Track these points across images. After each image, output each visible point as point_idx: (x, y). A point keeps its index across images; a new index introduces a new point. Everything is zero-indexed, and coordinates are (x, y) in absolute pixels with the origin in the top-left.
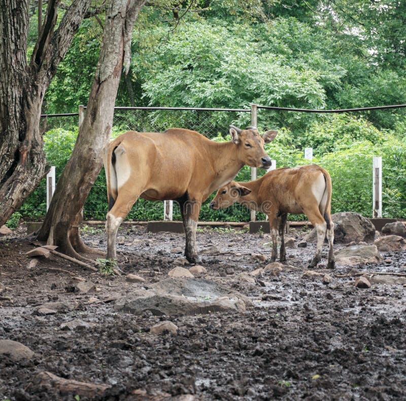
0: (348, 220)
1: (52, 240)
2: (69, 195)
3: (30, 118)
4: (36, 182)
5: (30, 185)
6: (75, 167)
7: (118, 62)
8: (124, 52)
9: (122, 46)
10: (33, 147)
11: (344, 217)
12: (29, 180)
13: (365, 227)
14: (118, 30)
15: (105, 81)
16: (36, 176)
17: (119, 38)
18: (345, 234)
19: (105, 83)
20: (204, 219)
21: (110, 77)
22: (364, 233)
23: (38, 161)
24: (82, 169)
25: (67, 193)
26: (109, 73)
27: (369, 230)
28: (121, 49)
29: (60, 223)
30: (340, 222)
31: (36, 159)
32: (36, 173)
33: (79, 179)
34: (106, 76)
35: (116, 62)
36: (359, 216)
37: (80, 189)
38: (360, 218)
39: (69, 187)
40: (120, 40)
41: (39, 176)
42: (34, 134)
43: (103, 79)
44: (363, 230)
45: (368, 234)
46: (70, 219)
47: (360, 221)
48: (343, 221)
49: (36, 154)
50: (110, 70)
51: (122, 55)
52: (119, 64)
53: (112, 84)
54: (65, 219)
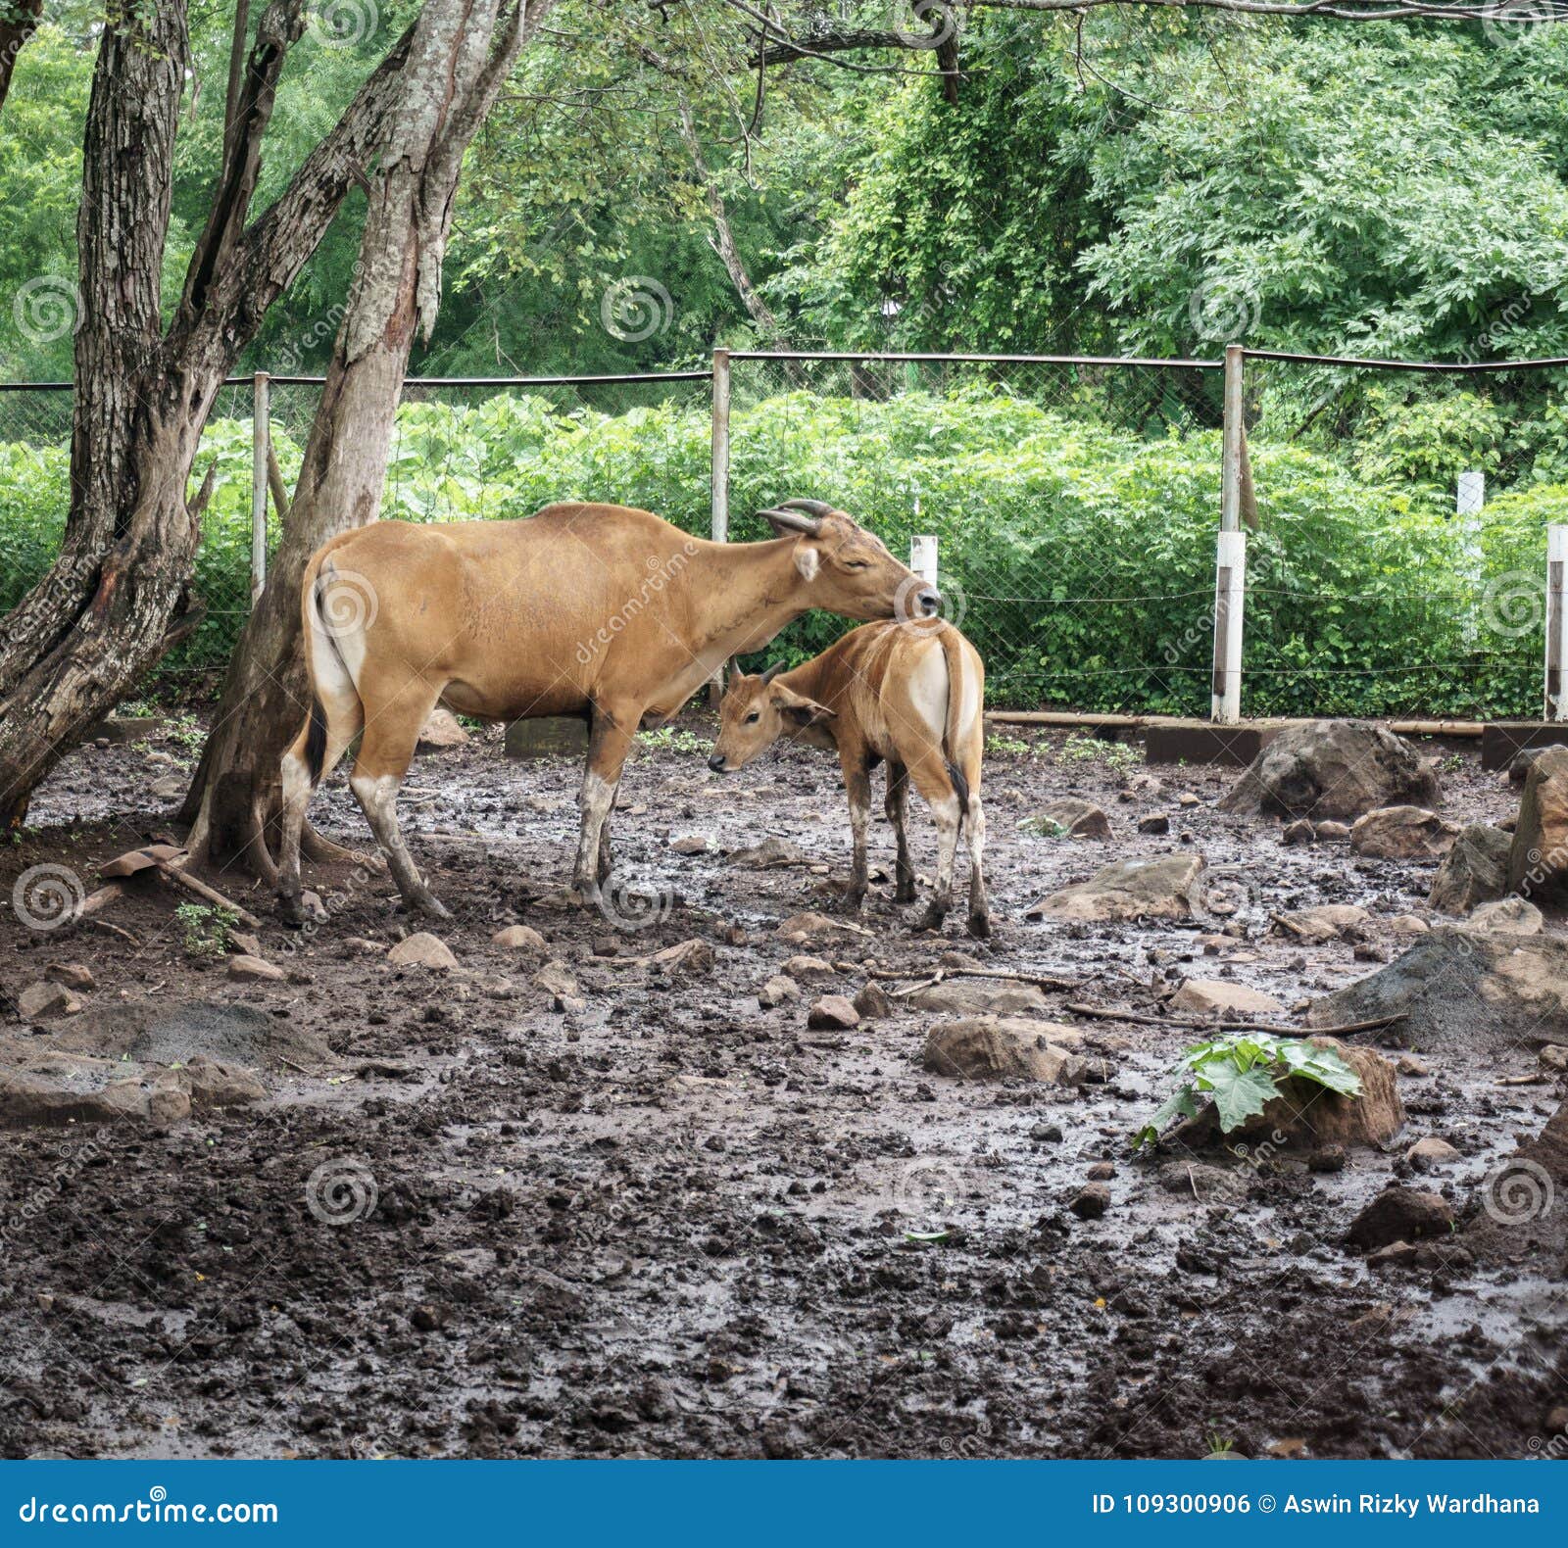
0: (1335, 745)
1: (206, 824)
2: (254, 697)
3: (149, 470)
4: (135, 659)
5: (113, 671)
6: (268, 614)
7: (398, 305)
8: (418, 273)
9: (411, 255)
10: (142, 558)
11: (1323, 736)
12: (111, 658)
13: (1393, 769)
14: (399, 209)
15: (356, 361)
16: (134, 644)
17: (401, 233)
18: (1320, 790)
19: (359, 369)
20: (1079, 703)
21: (371, 349)
22: (1387, 786)
23: (145, 600)
24: (287, 621)
25: (248, 691)
26: (368, 339)
27: (1405, 778)
28: (410, 266)
29: (229, 776)
30: (1307, 751)
31: (141, 593)
32: (134, 636)
33: (277, 649)
34: (360, 348)
35: (392, 305)
36: (1375, 733)
37: (285, 678)
38: (1379, 738)
39: (252, 672)
40: (404, 239)
41: (144, 644)
42: (158, 519)
43: (351, 356)
44: (1386, 777)
45: (1400, 789)
46: (260, 766)
47: (1376, 747)
48: (1318, 750)
49: (145, 579)
50: (371, 329)
51: (411, 282)
52: (401, 310)
53: (380, 371)
54: (246, 767)
